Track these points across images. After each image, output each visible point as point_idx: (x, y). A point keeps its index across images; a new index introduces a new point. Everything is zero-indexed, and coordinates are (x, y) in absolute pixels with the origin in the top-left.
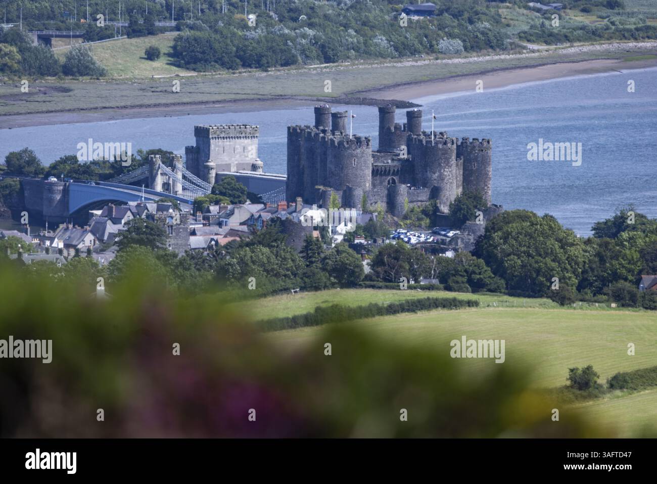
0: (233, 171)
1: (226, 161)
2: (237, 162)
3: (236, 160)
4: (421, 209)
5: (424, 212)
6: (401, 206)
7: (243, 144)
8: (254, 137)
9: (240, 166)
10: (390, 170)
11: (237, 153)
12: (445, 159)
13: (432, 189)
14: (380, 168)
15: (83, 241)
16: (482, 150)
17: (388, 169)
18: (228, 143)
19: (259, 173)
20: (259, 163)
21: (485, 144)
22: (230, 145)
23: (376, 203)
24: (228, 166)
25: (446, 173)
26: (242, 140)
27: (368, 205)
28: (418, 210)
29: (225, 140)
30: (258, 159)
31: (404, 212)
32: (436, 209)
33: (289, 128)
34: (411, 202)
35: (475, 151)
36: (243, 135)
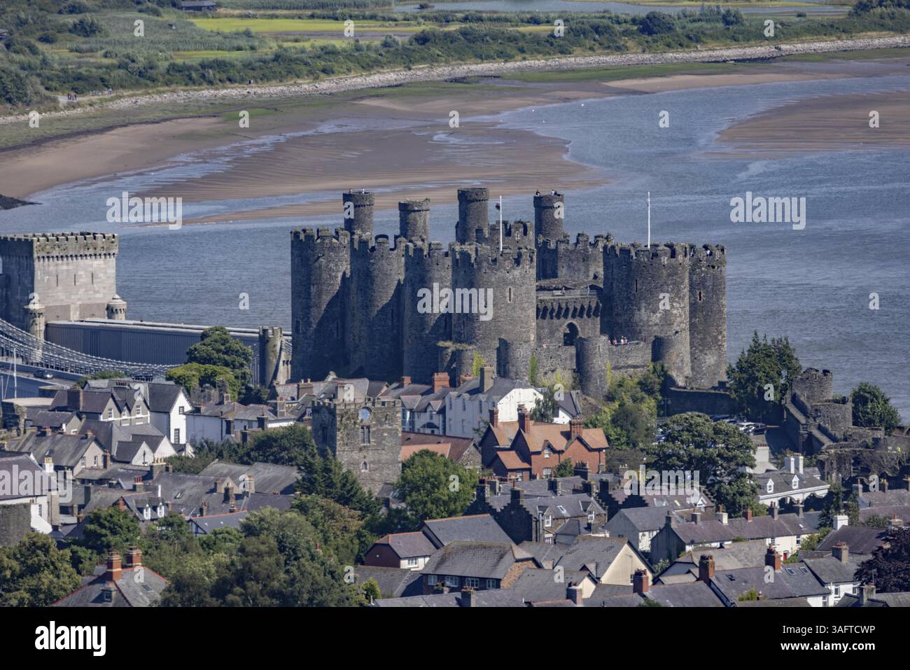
0: (74, 318)
1: (62, 300)
2: (80, 303)
3: (79, 299)
4: (636, 380)
5: (644, 386)
6: (601, 377)
7: (90, 269)
8: (109, 254)
9: (85, 309)
10: (567, 309)
11: (81, 286)
12: (674, 284)
13: (654, 342)
14: (549, 305)
15: (82, 457)
16: (713, 267)
17: (564, 306)
18: (65, 267)
19: (121, 320)
20: (120, 303)
21: (718, 253)
22: (68, 270)
23: (553, 371)
24: (66, 309)
25: (675, 312)
26: (88, 261)
27: (540, 375)
28: (631, 383)
29: (60, 262)
30: (117, 296)
31: (607, 387)
32: (668, 381)
33: (296, 235)
34: (616, 368)
35: (700, 268)
36: (91, 251)
